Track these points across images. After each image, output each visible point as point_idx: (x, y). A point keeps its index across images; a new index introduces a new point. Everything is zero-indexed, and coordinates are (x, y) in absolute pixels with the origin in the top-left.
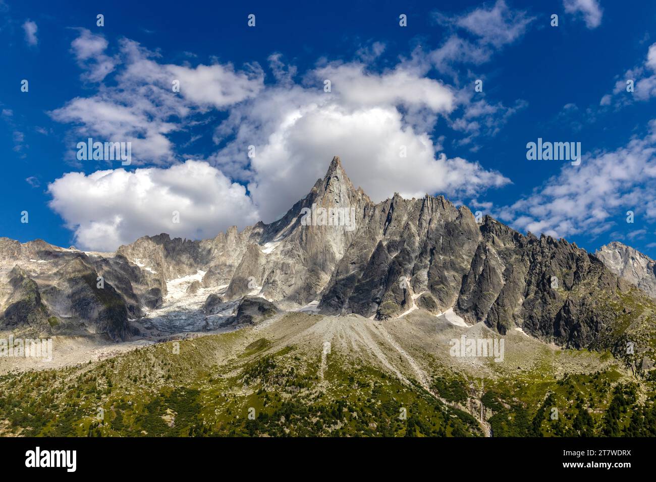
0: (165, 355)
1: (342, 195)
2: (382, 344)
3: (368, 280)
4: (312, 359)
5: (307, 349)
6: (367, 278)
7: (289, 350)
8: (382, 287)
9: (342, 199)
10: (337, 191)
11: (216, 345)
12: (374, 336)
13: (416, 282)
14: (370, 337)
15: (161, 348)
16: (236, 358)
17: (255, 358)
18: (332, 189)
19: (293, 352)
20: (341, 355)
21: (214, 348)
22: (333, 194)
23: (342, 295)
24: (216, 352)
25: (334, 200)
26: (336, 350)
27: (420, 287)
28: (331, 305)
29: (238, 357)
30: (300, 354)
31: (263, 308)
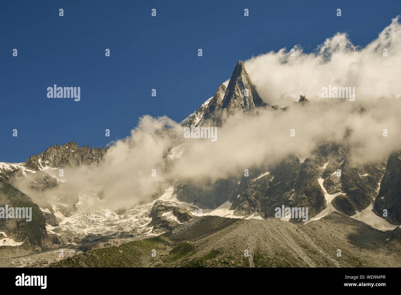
0: (96, 263)
1: (247, 100)
2: (306, 247)
3: (279, 183)
4: (240, 263)
5: (233, 253)
6: (278, 182)
7: (216, 254)
8: (294, 190)
9: (248, 104)
10: (242, 96)
11: (141, 250)
12: (296, 239)
13: (329, 184)
14: (292, 240)
15: (92, 255)
16: (162, 263)
17: (182, 262)
18: (238, 95)
19: (220, 256)
20: (268, 258)
21: (140, 254)
22: (238, 99)
23: (254, 198)
24: (142, 258)
25: (240, 105)
26: (262, 253)
27: (333, 189)
28: (243, 209)
29: (164, 262)
30: (227, 258)
31: (178, 212)
